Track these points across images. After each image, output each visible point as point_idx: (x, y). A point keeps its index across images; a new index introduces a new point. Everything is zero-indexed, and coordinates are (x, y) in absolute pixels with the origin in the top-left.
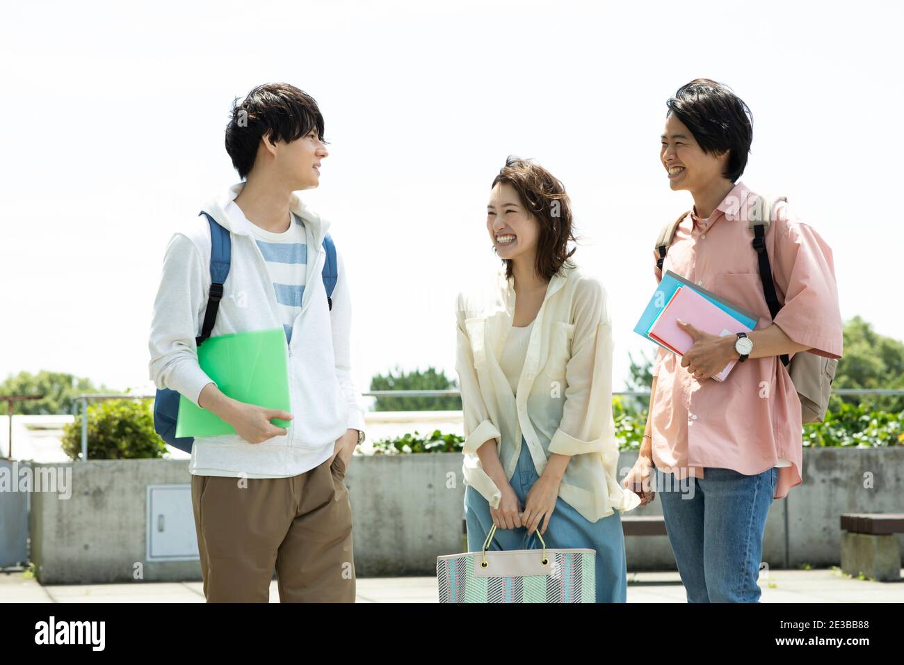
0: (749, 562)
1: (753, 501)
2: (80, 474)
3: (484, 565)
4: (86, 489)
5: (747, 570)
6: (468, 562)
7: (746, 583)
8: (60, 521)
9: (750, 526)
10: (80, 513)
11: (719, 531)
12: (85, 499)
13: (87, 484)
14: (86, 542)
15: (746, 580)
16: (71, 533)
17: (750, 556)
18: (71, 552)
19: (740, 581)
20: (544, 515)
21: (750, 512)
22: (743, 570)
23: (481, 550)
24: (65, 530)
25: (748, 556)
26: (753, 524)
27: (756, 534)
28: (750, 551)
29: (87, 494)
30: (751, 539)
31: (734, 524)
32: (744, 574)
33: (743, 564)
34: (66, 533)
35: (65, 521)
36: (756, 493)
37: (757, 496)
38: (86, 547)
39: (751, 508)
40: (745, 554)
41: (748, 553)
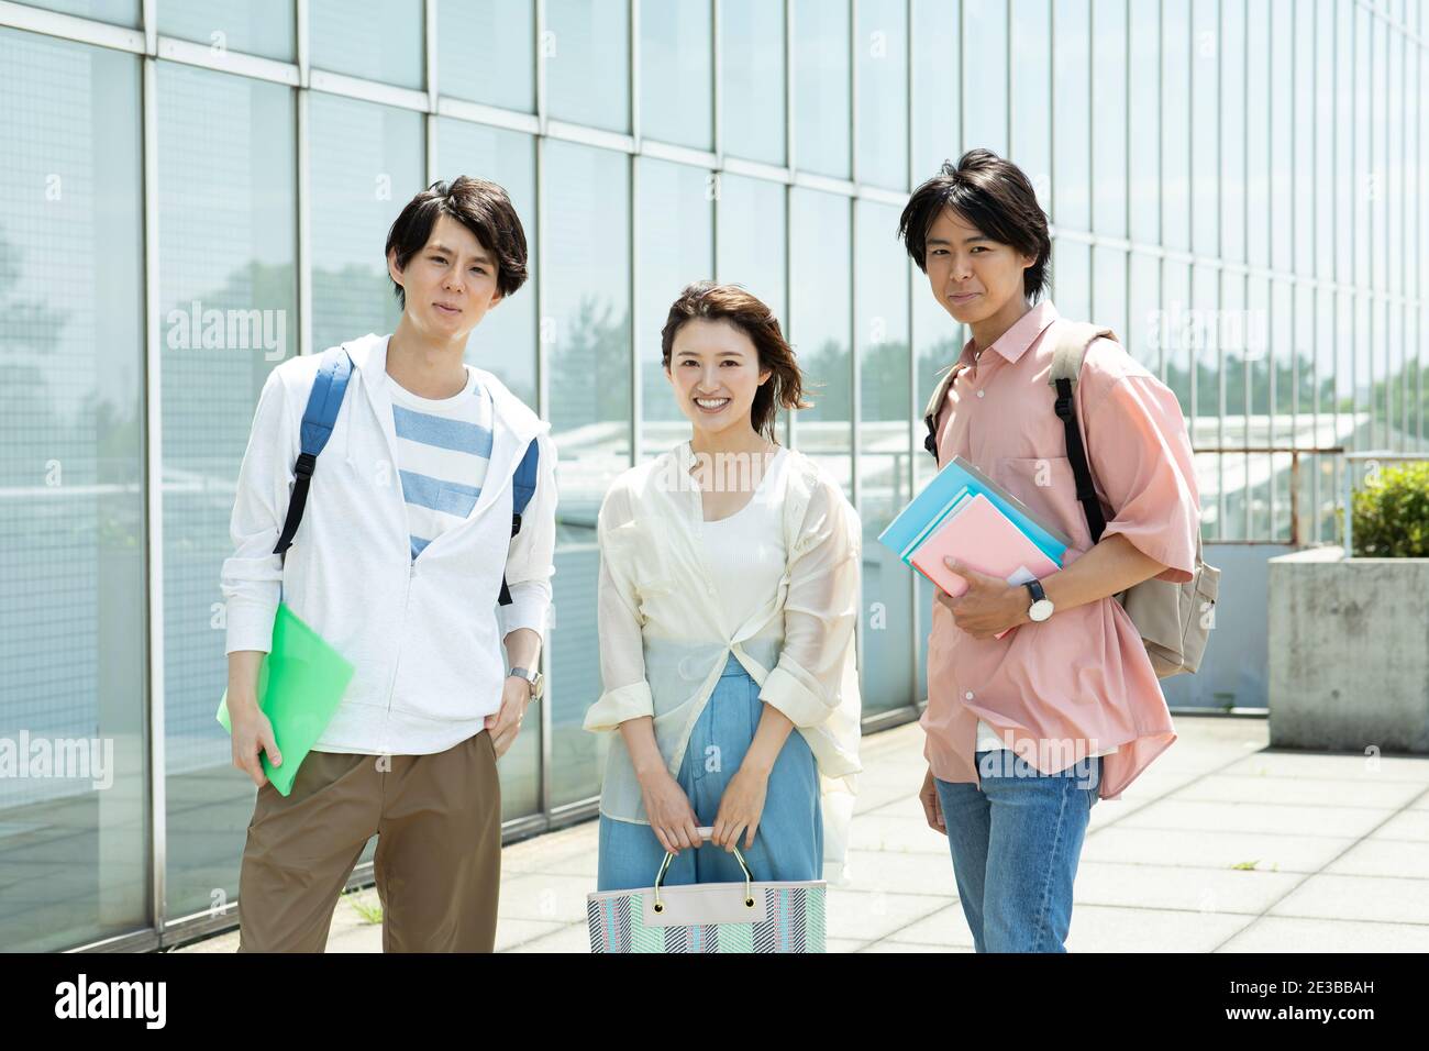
0: (1048, 910)
1: (1058, 814)
2: (1325, 580)
3: (658, 909)
4: (1335, 605)
5: (1044, 922)
6: (633, 904)
7: (1041, 941)
8: (1294, 651)
9: (1054, 852)
10: (1326, 640)
11: (1003, 858)
12: (1333, 619)
13: (1336, 595)
14: (1335, 686)
15: (1042, 937)
16: (1312, 672)
17: (1050, 899)
18: (1312, 700)
19: (1033, 938)
20: (746, 828)
21: (1054, 832)
22: (1037, 921)
23: (654, 886)
24: (1301, 667)
25: (1046, 900)
26: (1058, 850)
27: (1063, 866)
28: (1050, 892)
29: (1335, 611)
30: (1053, 873)
31: (1028, 848)
32: (1039, 928)
33: (1038, 912)
34: (1304, 671)
35: (1302, 652)
36: (1064, 802)
37: (1066, 807)
38: (1336, 694)
39: (1055, 824)
40: (1042, 897)
41: (1046, 895)
